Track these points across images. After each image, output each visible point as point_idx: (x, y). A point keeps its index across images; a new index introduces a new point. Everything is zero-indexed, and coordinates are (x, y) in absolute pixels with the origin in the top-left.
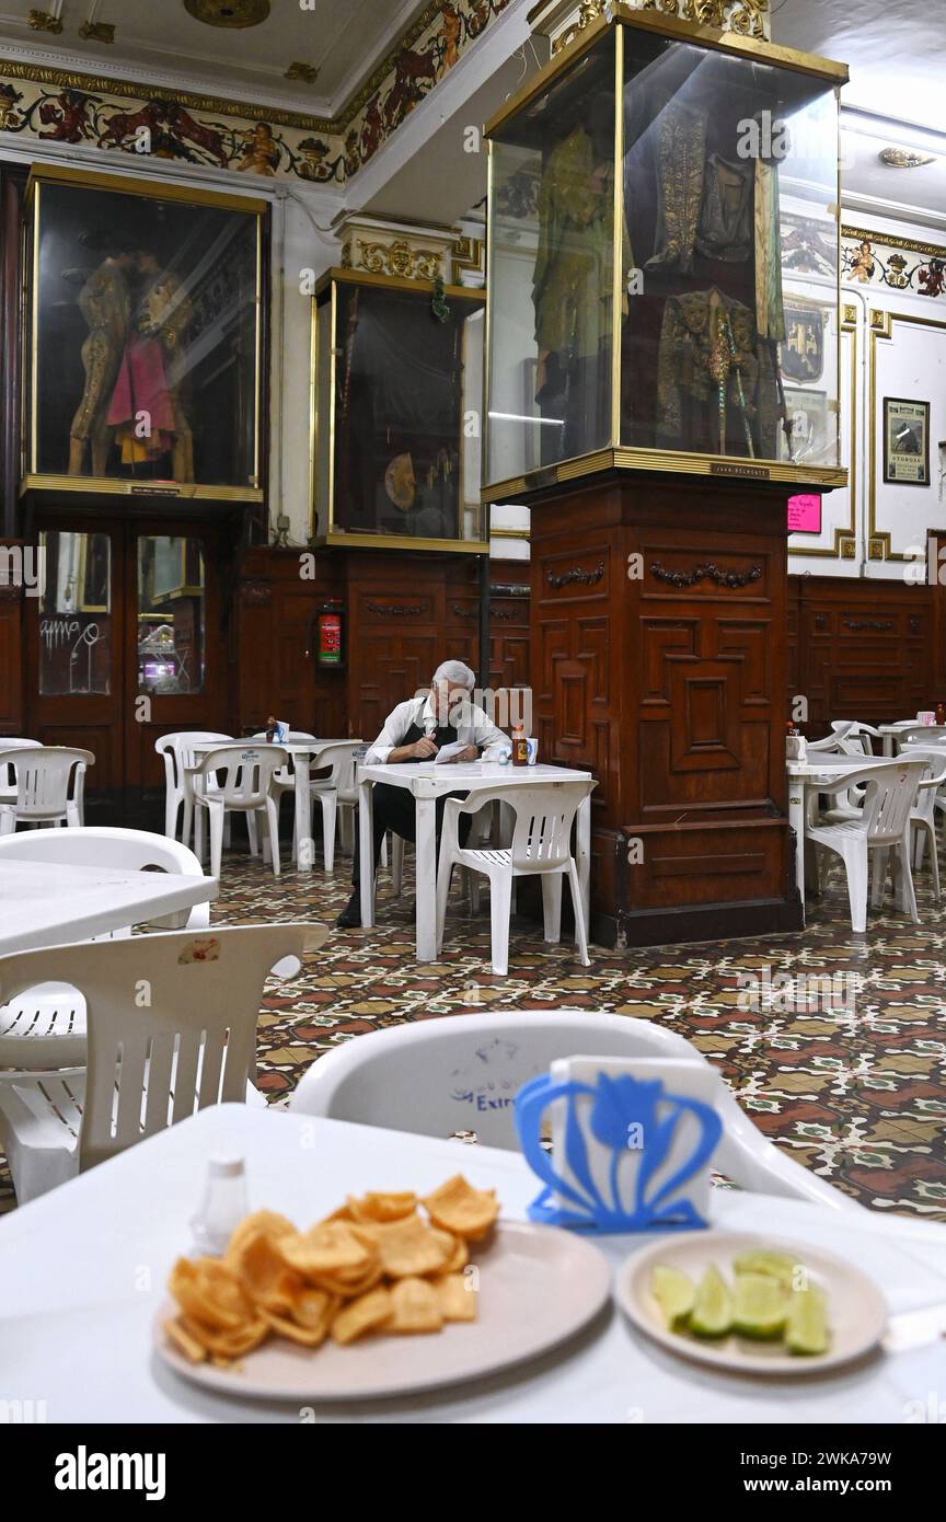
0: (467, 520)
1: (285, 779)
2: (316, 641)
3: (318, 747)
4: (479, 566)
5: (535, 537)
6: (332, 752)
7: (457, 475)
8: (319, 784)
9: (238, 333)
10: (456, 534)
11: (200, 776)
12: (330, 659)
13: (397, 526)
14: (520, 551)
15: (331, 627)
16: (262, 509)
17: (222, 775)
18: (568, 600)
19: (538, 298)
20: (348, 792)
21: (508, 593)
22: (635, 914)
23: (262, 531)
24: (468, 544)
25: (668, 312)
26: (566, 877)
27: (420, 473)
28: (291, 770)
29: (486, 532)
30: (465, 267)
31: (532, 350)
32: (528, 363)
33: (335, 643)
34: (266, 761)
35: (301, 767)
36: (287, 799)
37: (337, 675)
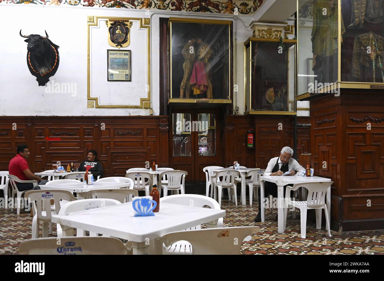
0: (290, 106)
1: (238, 179)
2: (246, 141)
3: (248, 170)
4: (294, 118)
5: (311, 110)
6: (253, 172)
7: (286, 93)
8: (248, 181)
9: (224, 57)
10: (287, 110)
11: (215, 178)
12: (250, 146)
13: (269, 108)
14: (306, 114)
15: (251, 137)
16: (231, 105)
17: (221, 178)
18: (323, 128)
19: (313, 40)
20: (256, 183)
21: (302, 126)
22: (345, 221)
23: (231, 111)
24: (290, 112)
25: (356, 40)
26: (323, 210)
27: (276, 93)
28: (240, 177)
29: (295, 109)
30: (289, 33)
32: (308, 60)
33: (252, 141)
34: (234, 174)
35: (243, 176)
36: (239, 185)
37: (252, 150)
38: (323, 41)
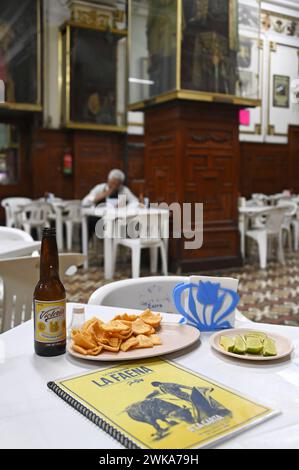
0: (119, 119)
1: (52, 216)
2: (62, 164)
3: (64, 204)
4: (123, 137)
5: (146, 125)
6: (70, 205)
7: (114, 103)
8: (65, 218)
9: (30, 46)
10: (114, 123)
12: (68, 171)
13: (93, 120)
14: (139, 131)
15: (68, 159)
16: (40, 114)
17: (28, 215)
19: (149, 33)
20: (76, 220)
21: (135, 147)
23: (41, 122)
24: (119, 128)
25: (197, 40)
27: (101, 101)
28: (54, 212)
29: (126, 123)
30: (118, 21)
31: (145, 53)
32: (142, 59)
33: (70, 165)
34: (45, 208)
35: (59, 212)
36: (53, 223)
37: (70, 177)
38: (160, 36)
